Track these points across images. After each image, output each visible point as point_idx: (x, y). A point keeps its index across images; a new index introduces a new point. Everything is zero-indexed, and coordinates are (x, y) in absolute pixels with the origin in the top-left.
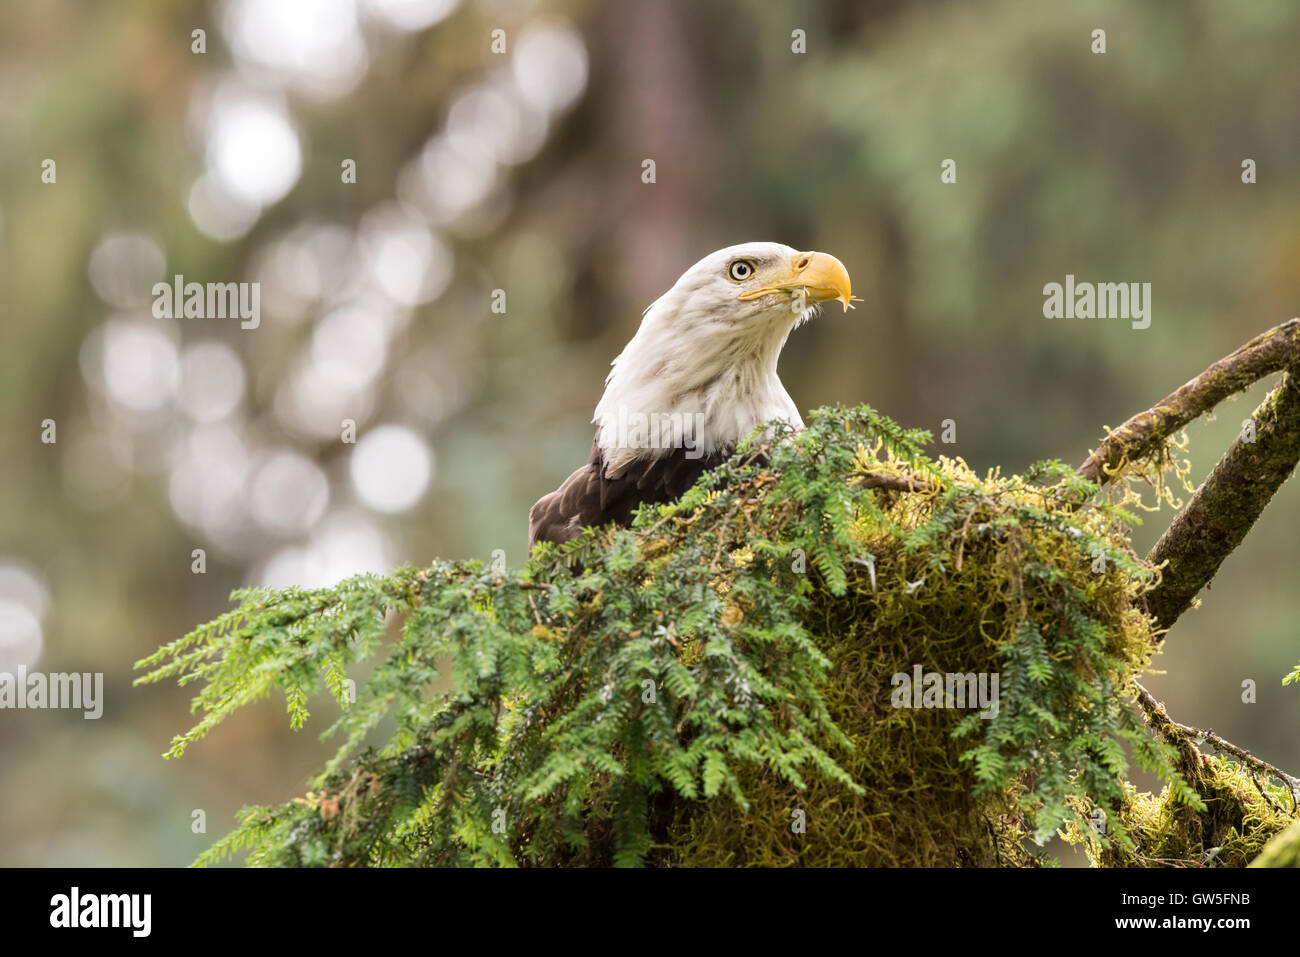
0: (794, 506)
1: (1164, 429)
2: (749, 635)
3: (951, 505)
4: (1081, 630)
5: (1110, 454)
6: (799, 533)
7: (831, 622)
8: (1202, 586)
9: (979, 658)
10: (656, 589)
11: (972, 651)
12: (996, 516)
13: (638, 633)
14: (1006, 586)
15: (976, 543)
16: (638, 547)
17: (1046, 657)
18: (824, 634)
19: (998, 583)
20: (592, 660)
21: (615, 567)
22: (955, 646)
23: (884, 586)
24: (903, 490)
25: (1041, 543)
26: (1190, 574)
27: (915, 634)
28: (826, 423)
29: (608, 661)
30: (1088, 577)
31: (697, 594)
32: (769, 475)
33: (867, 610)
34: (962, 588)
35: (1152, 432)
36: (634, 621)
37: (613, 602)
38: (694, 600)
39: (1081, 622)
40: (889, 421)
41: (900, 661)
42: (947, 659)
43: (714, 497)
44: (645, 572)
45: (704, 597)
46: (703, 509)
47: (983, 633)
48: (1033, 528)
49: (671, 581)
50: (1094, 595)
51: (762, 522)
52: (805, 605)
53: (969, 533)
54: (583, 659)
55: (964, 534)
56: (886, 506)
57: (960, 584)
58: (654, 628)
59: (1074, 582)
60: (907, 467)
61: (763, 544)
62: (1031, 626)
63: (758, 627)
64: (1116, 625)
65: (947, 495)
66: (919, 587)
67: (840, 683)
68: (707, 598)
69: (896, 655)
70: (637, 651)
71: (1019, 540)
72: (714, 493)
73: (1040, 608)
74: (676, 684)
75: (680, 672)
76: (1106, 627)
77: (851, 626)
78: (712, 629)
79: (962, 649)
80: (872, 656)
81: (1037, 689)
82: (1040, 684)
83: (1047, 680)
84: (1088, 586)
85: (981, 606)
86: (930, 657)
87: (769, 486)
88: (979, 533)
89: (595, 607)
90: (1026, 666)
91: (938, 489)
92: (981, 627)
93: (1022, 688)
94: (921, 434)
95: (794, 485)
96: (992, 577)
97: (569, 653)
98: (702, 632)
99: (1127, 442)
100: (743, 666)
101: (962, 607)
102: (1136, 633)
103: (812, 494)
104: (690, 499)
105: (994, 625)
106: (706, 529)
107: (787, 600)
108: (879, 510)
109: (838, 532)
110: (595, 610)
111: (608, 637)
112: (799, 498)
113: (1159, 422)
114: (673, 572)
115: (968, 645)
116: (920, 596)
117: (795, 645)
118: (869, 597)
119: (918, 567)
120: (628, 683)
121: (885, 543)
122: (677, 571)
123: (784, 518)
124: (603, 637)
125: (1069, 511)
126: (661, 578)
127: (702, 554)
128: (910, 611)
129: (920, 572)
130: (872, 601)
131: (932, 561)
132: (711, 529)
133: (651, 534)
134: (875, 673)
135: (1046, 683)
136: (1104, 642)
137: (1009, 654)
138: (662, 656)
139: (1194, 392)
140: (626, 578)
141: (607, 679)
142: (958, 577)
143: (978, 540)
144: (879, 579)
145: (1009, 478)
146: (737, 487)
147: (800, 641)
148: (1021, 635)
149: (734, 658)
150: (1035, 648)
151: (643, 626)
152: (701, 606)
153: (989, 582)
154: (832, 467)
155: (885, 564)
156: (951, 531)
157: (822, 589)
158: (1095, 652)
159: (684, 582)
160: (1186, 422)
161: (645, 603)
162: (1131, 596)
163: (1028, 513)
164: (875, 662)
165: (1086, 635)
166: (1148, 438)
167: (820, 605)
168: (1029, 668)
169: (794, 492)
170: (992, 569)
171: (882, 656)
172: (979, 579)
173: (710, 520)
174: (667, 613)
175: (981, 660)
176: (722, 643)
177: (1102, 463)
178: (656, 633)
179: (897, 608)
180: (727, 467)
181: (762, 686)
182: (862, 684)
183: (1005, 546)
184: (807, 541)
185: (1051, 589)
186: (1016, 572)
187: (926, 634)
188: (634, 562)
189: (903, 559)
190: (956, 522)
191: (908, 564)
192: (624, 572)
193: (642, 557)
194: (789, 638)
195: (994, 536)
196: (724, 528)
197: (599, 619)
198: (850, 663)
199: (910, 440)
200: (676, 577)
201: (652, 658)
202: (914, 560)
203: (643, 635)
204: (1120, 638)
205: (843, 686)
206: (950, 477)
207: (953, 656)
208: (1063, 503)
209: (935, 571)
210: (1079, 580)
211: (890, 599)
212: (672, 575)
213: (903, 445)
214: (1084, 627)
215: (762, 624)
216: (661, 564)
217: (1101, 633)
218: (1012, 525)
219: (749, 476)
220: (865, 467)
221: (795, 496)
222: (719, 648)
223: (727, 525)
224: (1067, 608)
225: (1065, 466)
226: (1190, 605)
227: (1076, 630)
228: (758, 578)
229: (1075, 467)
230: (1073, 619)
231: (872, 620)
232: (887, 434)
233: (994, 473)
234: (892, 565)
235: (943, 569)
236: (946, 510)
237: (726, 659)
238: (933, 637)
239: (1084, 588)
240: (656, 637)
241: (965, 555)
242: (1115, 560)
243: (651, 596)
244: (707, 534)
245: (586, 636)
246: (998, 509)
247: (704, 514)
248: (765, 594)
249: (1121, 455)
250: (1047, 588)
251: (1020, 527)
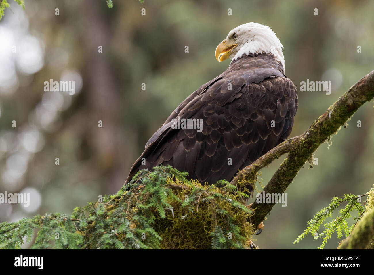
0: (149, 194)
1: (255, 170)
2: (138, 232)
3: (194, 193)
4: (233, 228)
5: (240, 177)
6: (151, 201)
7: (161, 228)
8: (267, 214)
9: (203, 237)
10: (110, 220)
11: (201, 235)
12: (207, 196)
13: (106, 232)
14: (211, 216)
15: (202, 204)
16: (105, 207)
17: (224, 236)
18: (159, 231)
19: (209, 215)
20: (93, 240)
21: (99, 214)
22: (196, 234)
23: (176, 217)
24: (180, 189)
25: (220, 204)
26: (264, 211)
27: (185, 231)
28: (158, 170)
29: (98, 240)
30: (234, 213)
31: (123, 220)
32: (142, 186)
33: (171, 224)
34: (198, 217)
35: (251, 171)
36: (104, 229)
37: (98, 224)
38: (122, 222)
39: (233, 226)
40: (176, 169)
41: (180, 238)
42: (194, 238)
43: (126, 192)
44: (107, 215)
45: (125, 221)
46: (123, 196)
47: (205, 230)
48: (218, 199)
49: (115, 217)
50: (236, 218)
51: (140, 199)
52: (154, 223)
53: (200, 201)
54: (90, 241)
55: (198, 201)
56: (176, 194)
57: (197, 216)
58: (110, 231)
59: (230, 215)
60: (182, 182)
61: (141, 206)
62: (219, 227)
63: (140, 229)
64: (242, 227)
65: (193, 191)
66: (185, 217)
67: (163, 245)
68: (126, 222)
70: (106, 237)
71: (214, 203)
72: (126, 191)
73: (220, 222)
74: (118, 246)
75: (119, 243)
76: (239, 227)
77: (166, 229)
78: (128, 230)
79: (198, 234)
80: (172, 237)
81: (221, 245)
82: (222, 244)
83: (225, 242)
84: (234, 216)
85: (203, 222)
86: (189, 237)
87: (142, 189)
88: (203, 201)
89: (93, 225)
90: (218, 239)
91: (191, 189)
92: (204, 228)
93: (218, 245)
94: (185, 173)
95: (149, 188)
96: (207, 214)
97: (86, 239)
98: (125, 231)
99: (244, 174)
100: (137, 240)
101: (198, 222)
102: (248, 229)
103: (155, 190)
104: (119, 193)
105: (207, 227)
106: (124, 202)
107: (148, 221)
108: (174, 195)
109: (163, 201)
110: (93, 226)
111: (97, 234)
112: (151, 192)
113: (253, 168)
114: (115, 214)
115: (200, 233)
116: (186, 219)
117: (151, 234)
118: (171, 220)
119: (185, 211)
120: (104, 247)
121: (176, 204)
122: (116, 214)
123: (147, 198)
124: (96, 234)
125: (228, 194)
126: (112, 216)
127: (123, 209)
128: (183, 224)
129: (186, 213)
130: (172, 221)
131: (190, 210)
132: (126, 202)
133: (108, 204)
134: (174, 242)
135: (224, 243)
136: (239, 232)
137: (213, 236)
138: (113, 239)
139: (263, 159)
140: (102, 217)
141: (97, 246)
142: (197, 214)
143: (202, 203)
144: (174, 215)
145: (211, 185)
146: (133, 189)
147: (153, 233)
148: (216, 230)
149: (134, 238)
150: (220, 234)
151: (107, 230)
152: (124, 224)
153: (206, 215)
154: (160, 183)
155: (176, 210)
156: (194, 201)
157: (158, 218)
158: (237, 234)
159: (119, 217)
160: (261, 168)
161: (107, 224)
162: (246, 218)
163: (217, 195)
164: (173, 239)
165: (234, 229)
166: (250, 173)
167: (157, 223)
168: (219, 239)
169: (150, 190)
170: (207, 211)
171: (175, 237)
172: (203, 214)
173: (125, 199)
174: (114, 226)
175: (204, 238)
176: (130, 234)
177: (237, 180)
178: (111, 232)
179: (179, 223)
180: (130, 184)
181: (143, 246)
182: (170, 245)
183: (210, 204)
184: (154, 204)
185: (224, 217)
186: (214, 212)
187: (188, 230)
188: (104, 212)
189: (181, 209)
190: (196, 198)
191: (182, 210)
192: (101, 215)
193: (106, 210)
194: (150, 232)
195: (207, 202)
196: (129, 201)
197: (95, 229)
198: (166, 239)
199: (182, 175)
200: (116, 216)
201: (111, 239)
202: (184, 209)
203: (107, 233)
204: (243, 230)
206: (194, 185)
207: (196, 237)
208: (227, 192)
209: (190, 212)
210: (231, 214)
211: (177, 221)
212: (115, 215)
213: (180, 176)
214: (233, 227)
215: (141, 228)
216: (112, 212)
217: (238, 229)
218: (212, 199)
219: (136, 186)
220: (169, 183)
221: (150, 191)
222: (129, 236)
223: (130, 201)
224: (228, 222)
226: (264, 219)
227: (231, 228)
228: (139, 215)
230: (230, 225)
231: (172, 227)
232: (176, 174)
233: (206, 184)
234: (178, 211)
235: (193, 212)
236: (193, 195)
237: (132, 238)
238: (190, 231)
239: (233, 216)
240: (111, 233)
241: (199, 207)
242: (242, 208)
243: (109, 221)
244: (125, 203)
245: (91, 234)
246: (208, 194)
247: (123, 197)
248: (142, 220)
249: (243, 178)
250: (223, 216)
251: (214, 199)
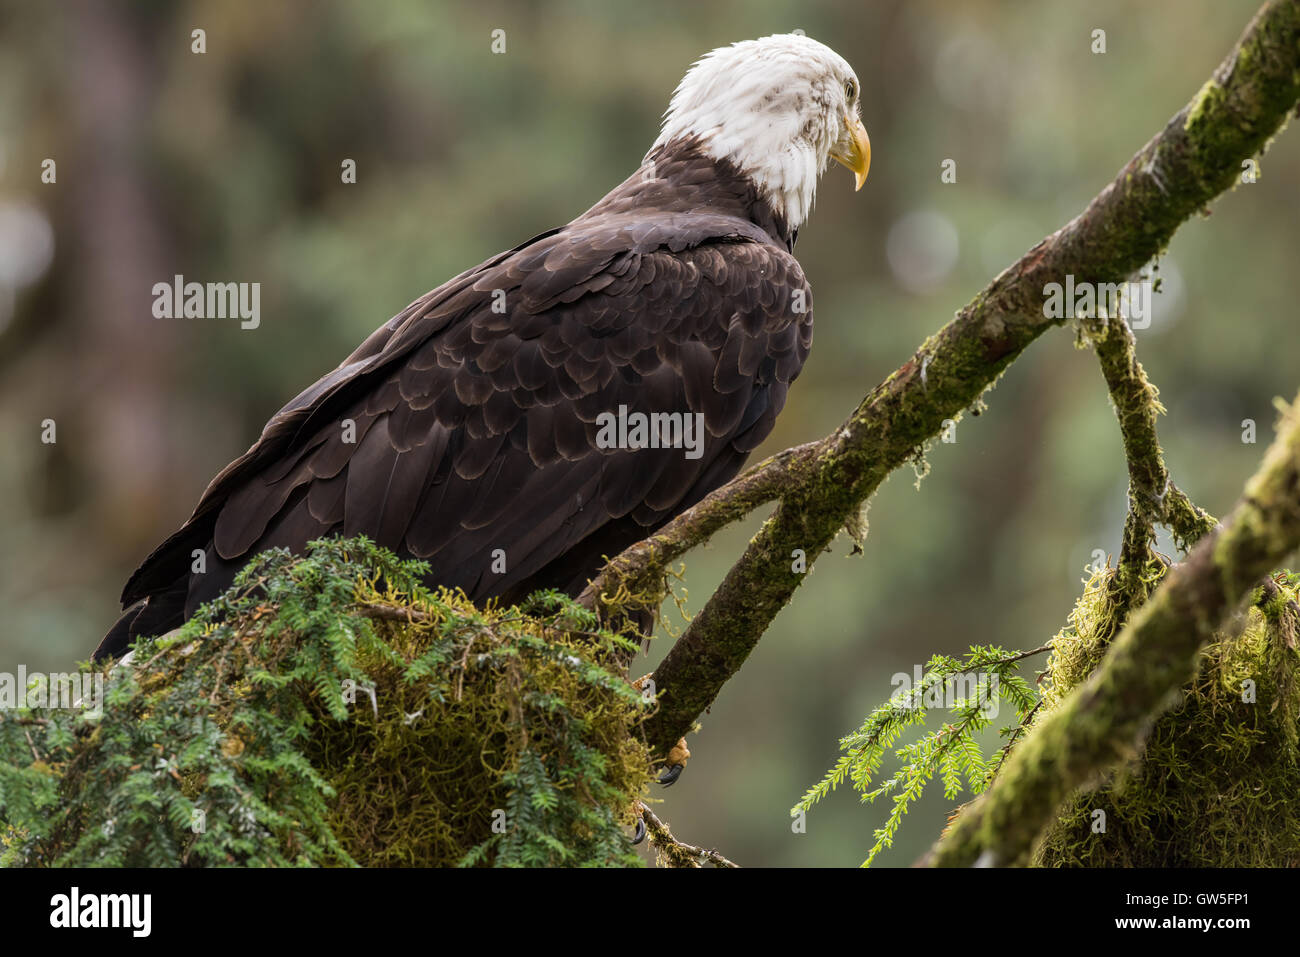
0: (292, 637)
1: (661, 559)
2: (249, 765)
3: (450, 635)
4: (582, 758)
5: (608, 583)
6: (299, 661)
7: (330, 753)
8: (702, 710)
9: (477, 789)
10: (155, 723)
11: (470, 781)
12: (495, 645)
13: (138, 766)
14: (506, 715)
15: (475, 673)
16: (136, 680)
17: (550, 785)
18: (322, 766)
19: (498, 713)
20: (92, 795)
21: (114, 701)
22: (453, 776)
23: (384, 717)
24: (403, 621)
25: (539, 673)
26: (689, 699)
27: (415, 765)
28: (324, 554)
29: (109, 794)
30: (586, 707)
31: (198, 726)
32: (267, 607)
33: (366, 742)
34: (461, 718)
35: (648, 562)
36: (133, 754)
37: (112, 736)
38: (194, 732)
39: (581, 751)
40: (388, 551)
41: (398, 792)
42: (445, 790)
43: (211, 629)
44: (144, 705)
45: (204, 729)
46: (201, 642)
47: (484, 763)
48: (531, 658)
49: (170, 714)
50: (591, 725)
51: (261, 654)
52: (305, 735)
53: (468, 664)
54: (82, 795)
55: (463, 664)
56: (384, 637)
57: (457, 715)
58: (154, 762)
59: (572, 711)
60: (406, 597)
61: (262, 675)
62: (533, 755)
63: (259, 757)
64: (613, 754)
65: (446, 626)
66: (417, 717)
67: (338, 816)
68: (208, 730)
69: (394, 786)
70: (138, 785)
71: (519, 670)
72: (212, 625)
73: (537, 738)
74: (180, 816)
75: (183, 803)
76: (605, 756)
77: (349, 758)
78: (215, 760)
79: (461, 779)
80: (370, 788)
81: (541, 817)
82: (544, 813)
83: (553, 808)
84: (586, 715)
85: (479, 736)
86: (429, 788)
87: (267, 617)
88: (478, 664)
89: (93, 741)
90: (530, 795)
91: (437, 619)
92: (482, 758)
93: (528, 817)
94: (420, 564)
95: (293, 615)
96: (491, 707)
97: (66, 788)
98: (204, 764)
99: (625, 571)
100: (247, 796)
101: (461, 737)
102: (634, 762)
103: (312, 623)
104: (188, 632)
105: (491, 754)
106: (204, 662)
107: (287, 731)
108: (379, 639)
109: (339, 660)
110: (92, 745)
111: (108, 772)
112: (298, 628)
113: (656, 553)
114: (171, 705)
115: (467, 775)
116: (419, 726)
117: (294, 776)
118: (369, 728)
119: (418, 697)
120: (132, 817)
121: (384, 673)
122: (176, 703)
123: (283, 650)
124: (103, 772)
125: (567, 641)
126: (160, 711)
127: (201, 687)
128: (408, 742)
129: (418, 703)
130: (370, 732)
131: (432, 692)
132: (210, 661)
133: (149, 667)
134: (374, 805)
135: (551, 810)
136: (604, 771)
137: (513, 783)
138: (164, 789)
139: (692, 522)
140: (124, 712)
141: (107, 814)
142: (456, 708)
143: (476, 670)
144: (379, 709)
145: (507, 608)
146: (235, 619)
147: (302, 771)
148: (523, 764)
149: (237, 788)
150: (538, 777)
151: (144, 760)
152: (202, 738)
153: (488, 713)
154: (331, 597)
155: (384, 695)
156: (450, 662)
157: (321, 721)
158: (596, 780)
159: (184, 714)
160: (683, 551)
161: (144, 736)
162: (629, 725)
163: (527, 643)
164: (373, 794)
165: (587, 763)
166: (645, 567)
167: (319, 737)
168: (533, 796)
169: (294, 622)
170: (492, 700)
171: (381, 787)
172: (477, 709)
173: (208, 653)
174: (167, 746)
175: (479, 791)
176: (224, 773)
177: (600, 592)
178: (157, 766)
179: (395, 739)
180: (225, 599)
181: (267, 815)
182: (361, 816)
183: (504, 675)
184: (307, 670)
185: (551, 718)
186: (515, 702)
187: (425, 765)
188: (132, 696)
189: (402, 690)
190: (455, 652)
191: (406, 694)
192: (123, 706)
193: (141, 691)
194: (292, 766)
195: (494, 666)
196: (223, 660)
197: (98, 755)
198: (349, 795)
199: (408, 571)
200: (175, 710)
201: (155, 791)
202: (413, 690)
203: (143, 769)
204: (618, 767)
205: (341, 818)
206: (449, 607)
207: (451, 787)
208: (562, 631)
209: (434, 701)
210: (577, 710)
211: (389, 730)
212: (171, 708)
213: (402, 575)
214: (584, 756)
215: (263, 755)
216: (159, 698)
217: (600, 762)
218: (511, 655)
219: (247, 608)
220: (363, 598)
221: (294, 625)
222: (221, 779)
223: (226, 657)
224: (566, 737)
225: (563, 595)
226: (690, 729)
227: (576, 758)
228: (257, 709)
229: (573, 597)
230: (573, 748)
231: (370, 751)
232: (387, 568)
233: (492, 604)
234: (391, 696)
235: (443, 700)
236: (444, 641)
237: (229, 789)
238: (432, 768)
239: (582, 718)
240: (156, 770)
241: (465, 684)
242: (615, 688)
243: (150, 729)
244: (205, 666)
245: (84, 772)
246: (496, 639)
247: (201, 646)
248: (265, 725)
249: (618, 585)
250: (547, 718)
251: (519, 657)
